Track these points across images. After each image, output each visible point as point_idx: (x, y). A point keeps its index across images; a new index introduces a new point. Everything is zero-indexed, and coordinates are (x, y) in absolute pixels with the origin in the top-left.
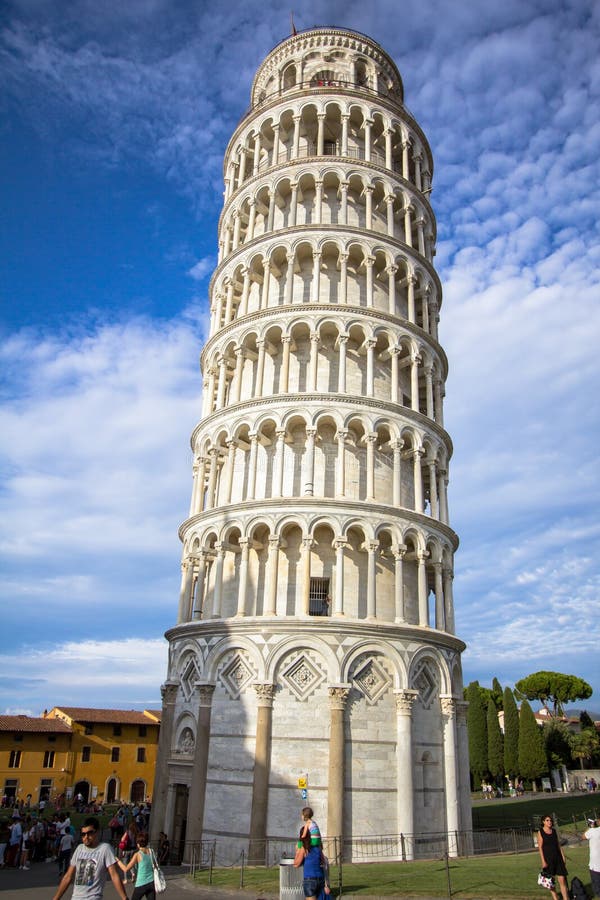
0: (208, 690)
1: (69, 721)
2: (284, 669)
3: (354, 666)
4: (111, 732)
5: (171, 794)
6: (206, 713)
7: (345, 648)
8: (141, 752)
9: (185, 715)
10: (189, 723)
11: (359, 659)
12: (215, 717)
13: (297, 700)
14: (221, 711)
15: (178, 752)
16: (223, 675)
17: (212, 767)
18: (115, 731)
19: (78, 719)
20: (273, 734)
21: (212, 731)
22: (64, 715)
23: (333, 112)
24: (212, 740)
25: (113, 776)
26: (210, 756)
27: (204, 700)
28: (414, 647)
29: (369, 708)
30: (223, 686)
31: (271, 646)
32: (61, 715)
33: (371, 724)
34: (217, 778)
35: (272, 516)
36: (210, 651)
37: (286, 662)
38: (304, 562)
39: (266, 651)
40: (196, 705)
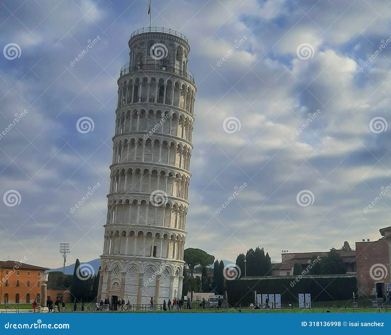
0: (124, 273)
2: (146, 270)
6: (123, 279)
9: (115, 279)
10: (116, 281)
12: (126, 280)
13: (149, 277)
14: (128, 279)
15: (113, 288)
16: (129, 270)
17: (126, 292)
21: (125, 283)
24: (125, 285)
26: (125, 289)
27: (123, 276)
29: (165, 279)
30: (129, 273)
33: (165, 283)
34: (127, 294)
35: (145, 230)
36: (125, 264)
37: (147, 268)
38: (152, 243)
39: (142, 265)
40: (120, 277)
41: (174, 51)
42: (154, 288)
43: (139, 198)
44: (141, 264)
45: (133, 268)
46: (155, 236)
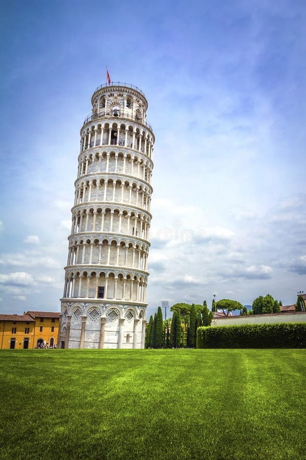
0: (70, 318)
1: (34, 317)
2: (89, 312)
3: (108, 312)
4: (51, 321)
5: (61, 344)
6: (69, 323)
7: (106, 307)
9: (64, 323)
10: (65, 325)
12: (72, 324)
13: (93, 320)
14: (73, 323)
15: (62, 333)
16: (74, 313)
17: (70, 337)
18: (52, 320)
19: (38, 316)
21: (71, 328)
23: (115, 125)
24: (71, 330)
25: (52, 337)
26: (70, 334)
27: (69, 320)
28: (127, 306)
30: (74, 316)
33: (112, 327)
34: (72, 340)
35: (88, 269)
36: (70, 307)
37: (90, 310)
38: (97, 283)
39: (85, 307)
40: (67, 321)
41: (124, 100)
42: (98, 333)
43: (84, 238)
44: (83, 306)
45: (78, 312)
46: (100, 275)
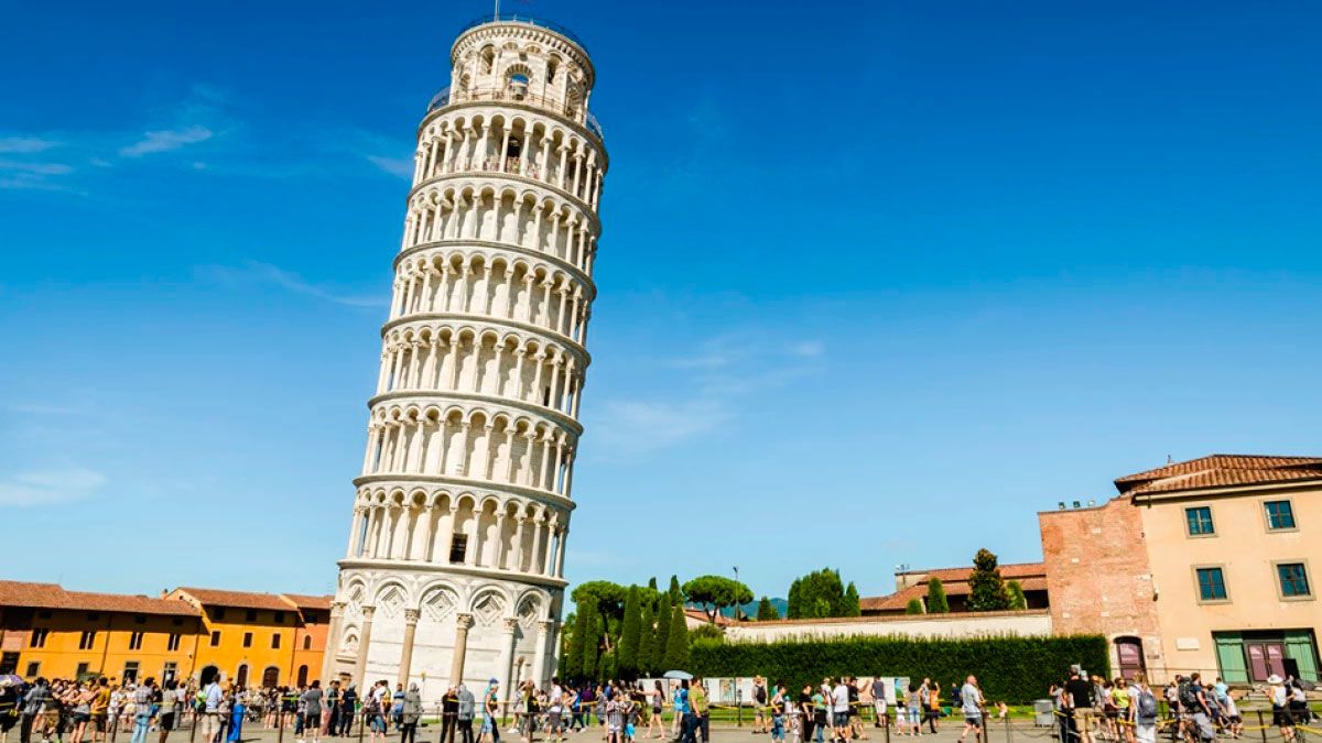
0: (371, 610)
1: (197, 604)
2: (427, 599)
3: (477, 599)
6: (368, 626)
7: (472, 587)
8: (277, 638)
9: (351, 625)
10: (354, 632)
11: (482, 595)
12: (374, 629)
13: (434, 621)
14: (379, 625)
15: (344, 651)
16: (383, 600)
17: (370, 662)
18: (249, 614)
19: (208, 603)
20: (415, 642)
21: (371, 638)
22: (191, 597)
25: (244, 662)
26: (369, 655)
27: (367, 617)
28: (523, 587)
29: (485, 629)
30: (382, 608)
31: (419, 583)
32: (187, 597)
33: (484, 638)
34: (373, 669)
35: (429, 487)
36: (374, 582)
37: (430, 592)
38: (451, 524)
40: (360, 620)
41: (542, 63)
45: (393, 596)
46: (460, 505)
